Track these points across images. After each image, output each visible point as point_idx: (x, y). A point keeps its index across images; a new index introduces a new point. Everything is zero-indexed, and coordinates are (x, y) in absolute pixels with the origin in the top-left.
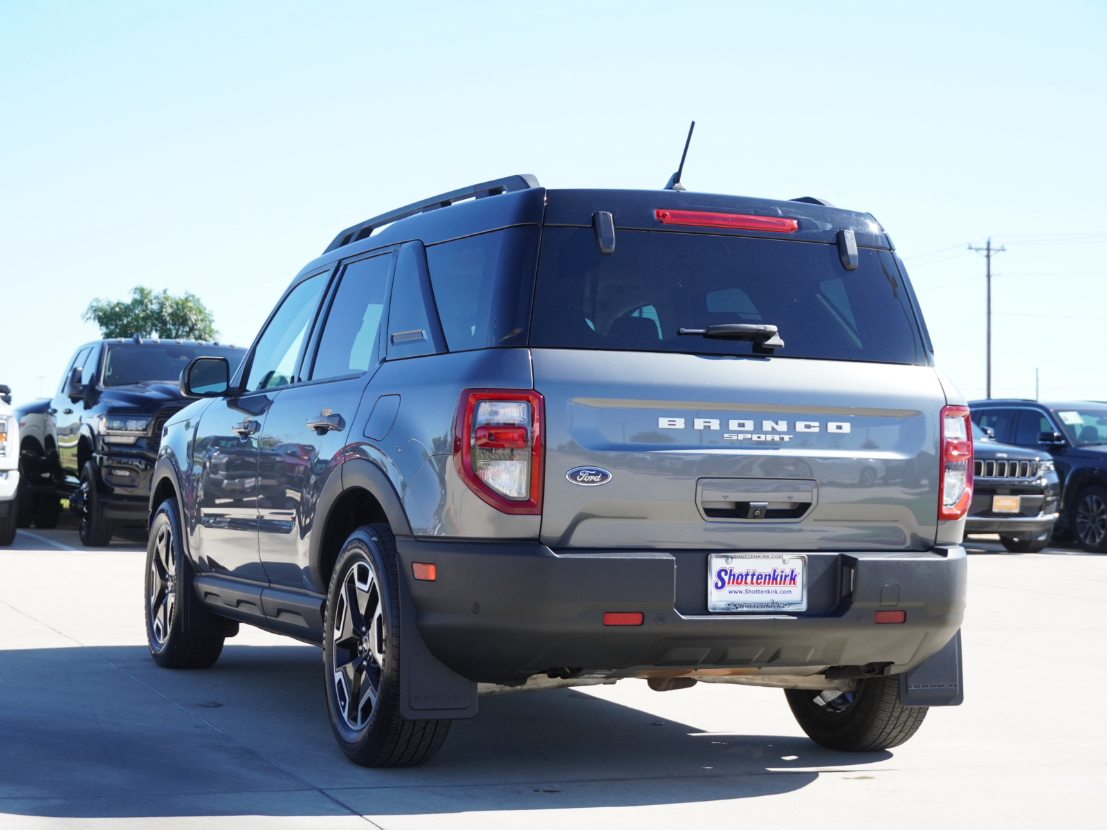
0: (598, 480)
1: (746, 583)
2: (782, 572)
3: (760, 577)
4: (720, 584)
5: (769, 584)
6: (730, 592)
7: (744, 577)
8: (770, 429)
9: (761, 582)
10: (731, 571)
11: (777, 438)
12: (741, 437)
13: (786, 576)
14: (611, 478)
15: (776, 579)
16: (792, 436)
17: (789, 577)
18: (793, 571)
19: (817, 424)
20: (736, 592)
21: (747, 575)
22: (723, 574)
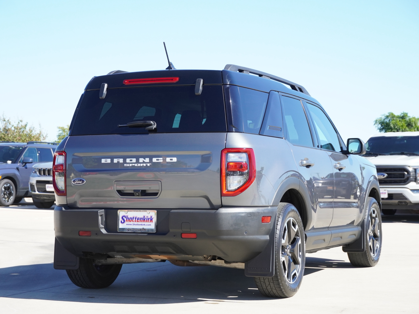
0: (81, 183)
1: (133, 221)
2: (147, 217)
3: (138, 219)
4: (123, 221)
5: (142, 221)
6: (127, 224)
7: (132, 219)
8: (142, 162)
9: (139, 221)
10: (127, 216)
11: (145, 165)
12: (131, 165)
13: (149, 219)
14: (85, 181)
15: (145, 220)
16: (151, 164)
17: (150, 219)
18: (151, 217)
19: (162, 159)
20: (129, 225)
21: (133, 218)
22: (124, 217)
